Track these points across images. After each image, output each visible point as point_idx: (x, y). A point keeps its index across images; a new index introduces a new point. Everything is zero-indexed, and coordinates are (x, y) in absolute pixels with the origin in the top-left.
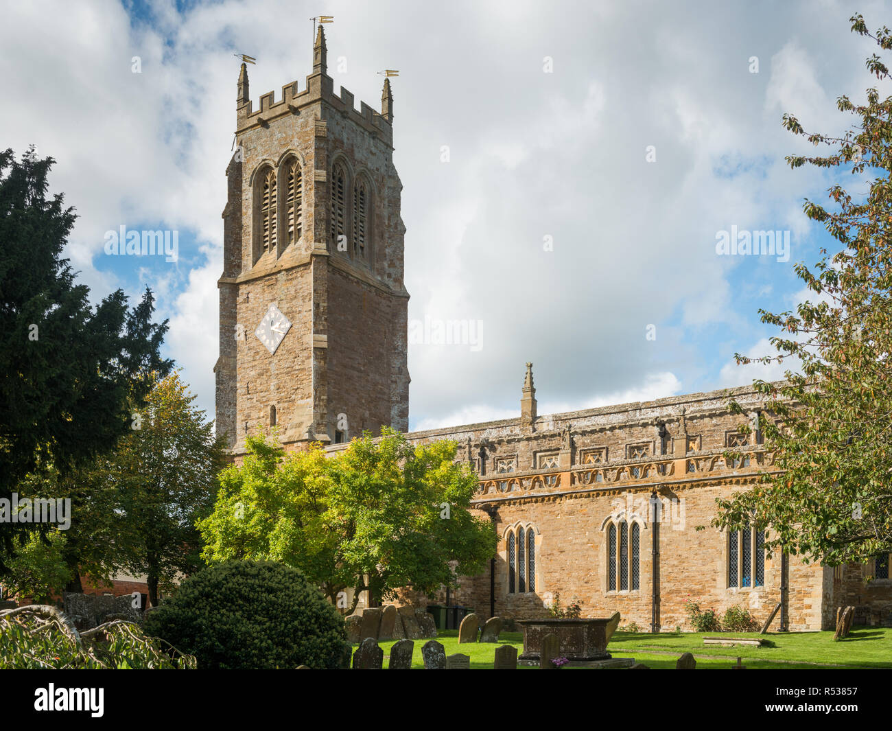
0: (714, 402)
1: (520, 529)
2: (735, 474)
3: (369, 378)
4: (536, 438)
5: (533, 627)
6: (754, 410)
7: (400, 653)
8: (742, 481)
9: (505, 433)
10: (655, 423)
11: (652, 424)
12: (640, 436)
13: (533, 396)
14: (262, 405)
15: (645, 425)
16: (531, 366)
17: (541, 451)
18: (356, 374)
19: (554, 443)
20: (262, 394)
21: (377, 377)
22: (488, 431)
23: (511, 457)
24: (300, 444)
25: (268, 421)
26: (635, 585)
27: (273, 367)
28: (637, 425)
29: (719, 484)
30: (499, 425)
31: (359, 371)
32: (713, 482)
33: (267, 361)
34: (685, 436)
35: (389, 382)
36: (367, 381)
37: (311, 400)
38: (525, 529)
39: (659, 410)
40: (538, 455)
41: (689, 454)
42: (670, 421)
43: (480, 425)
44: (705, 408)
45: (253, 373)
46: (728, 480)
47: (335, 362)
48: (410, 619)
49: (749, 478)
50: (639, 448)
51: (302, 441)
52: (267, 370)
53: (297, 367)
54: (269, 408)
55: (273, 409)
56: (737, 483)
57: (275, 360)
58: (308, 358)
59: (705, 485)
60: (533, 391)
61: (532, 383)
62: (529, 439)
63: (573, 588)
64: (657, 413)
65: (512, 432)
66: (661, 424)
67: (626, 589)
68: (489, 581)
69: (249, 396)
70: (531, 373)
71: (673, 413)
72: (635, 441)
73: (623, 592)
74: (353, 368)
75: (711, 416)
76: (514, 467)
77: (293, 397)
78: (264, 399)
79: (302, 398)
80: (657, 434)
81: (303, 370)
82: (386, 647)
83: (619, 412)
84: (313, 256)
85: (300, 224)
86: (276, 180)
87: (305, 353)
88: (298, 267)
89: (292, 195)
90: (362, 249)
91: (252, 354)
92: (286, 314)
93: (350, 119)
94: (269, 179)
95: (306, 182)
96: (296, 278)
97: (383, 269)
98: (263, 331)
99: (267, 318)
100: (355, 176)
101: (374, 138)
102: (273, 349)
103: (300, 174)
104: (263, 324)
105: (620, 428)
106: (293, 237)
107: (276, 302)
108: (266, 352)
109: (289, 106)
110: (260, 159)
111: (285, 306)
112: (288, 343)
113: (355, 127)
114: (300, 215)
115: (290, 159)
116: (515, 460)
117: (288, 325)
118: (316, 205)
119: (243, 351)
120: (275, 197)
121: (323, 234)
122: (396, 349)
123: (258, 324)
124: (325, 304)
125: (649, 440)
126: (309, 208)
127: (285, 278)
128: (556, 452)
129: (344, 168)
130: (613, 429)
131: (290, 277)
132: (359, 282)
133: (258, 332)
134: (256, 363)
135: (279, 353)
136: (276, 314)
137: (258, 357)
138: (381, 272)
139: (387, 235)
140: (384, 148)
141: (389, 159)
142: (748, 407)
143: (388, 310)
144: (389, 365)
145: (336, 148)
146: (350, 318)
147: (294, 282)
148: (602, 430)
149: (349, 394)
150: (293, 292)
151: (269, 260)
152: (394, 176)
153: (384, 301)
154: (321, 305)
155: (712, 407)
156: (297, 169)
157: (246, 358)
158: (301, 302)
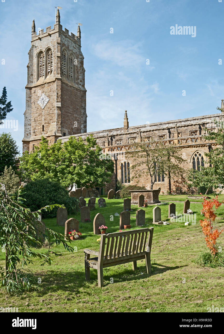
0: (185, 122)
1: (125, 162)
2: (194, 144)
3: (74, 116)
4: (129, 134)
5: (134, 193)
6: (198, 124)
7: (91, 202)
8: (196, 146)
9: (119, 132)
10: (167, 129)
11: (166, 129)
13: (127, 121)
14: (39, 125)
15: (163, 129)
16: (126, 111)
17: (130, 138)
18: (70, 115)
19: (135, 135)
20: (40, 121)
21: (77, 116)
22: (113, 132)
23: (121, 140)
24: (52, 137)
25: (42, 130)
26: (163, 180)
27: (43, 113)
28: (161, 129)
29: (189, 147)
30: (117, 129)
31: (71, 114)
32: (187, 147)
33: (41, 111)
34: (177, 132)
35: (80, 117)
36: (74, 117)
37: (55, 123)
38: (127, 163)
39: (168, 124)
40: (129, 139)
41: (179, 138)
42: (172, 128)
43: (110, 130)
44: (183, 124)
45: (37, 115)
46: (191, 146)
47: (63, 111)
48: (91, 192)
49: (198, 146)
50: (162, 137)
51: (53, 136)
52: (41, 114)
53: (51, 113)
54: (42, 126)
55: (43, 126)
56: (194, 147)
57: (44, 111)
58: (55, 110)
59: (184, 148)
60: (127, 119)
61: (127, 117)
62: (126, 134)
63: (143, 181)
64: (167, 125)
65: (121, 132)
66: (169, 129)
67: (160, 181)
68: (115, 179)
69: (35, 122)
70: (127, 114)
71: (172, 126)
72: (160, 134)
73: (159, 182)
75: (184, 126)
76: (122, 143)
77: (50, 122)
78: (40, 123)
79: (53, 122)
80: (168, 132)
81: (53, 113)
82: (87, 200)
83: (155, 125)
84: (56, 79)
85: (52, 69)
86: (44, 56)
87: (54, 108)
88: (52, 82)
89: (49, 60)
90: (72, 76)
91: (36, 109)
92: (47, 96)
93: (67, 37)
94: (42, 56)
95: (54, 56)
96: (51, 85)
97: (78, 82)
98: (40, 102)
99: (41, 98)
100: (69, 55)
101: (75, 43)
102: (43, 107)
103: (52, 54)
104: (40, 99)
105: (156, 130)
106: (50, 73)
107: (44, 93)
108: (41, 108)
109: (49, 34)
110: (39, 49)
111: (47, 94)
112: (48, 105)
113: (69, 40)
114: (52, 66)
115: (49, 50)
116: (122, 141)
117: (48, 100)
118: (57, 63)
119: (33, 108)
120: (44, 61)
121: (60, 72)
122: (82, 107)
123: (38, 100)
124: (60, 93)
125: (165, 134)
126: (55, 64)
127: (47, 85)
128: (135, 138)
129: (66, 52)
130: (153, 131)
131: (49, 85)
132: (71, 86)
133: (38, 102)
134: (38, 112)
135: (45, 108)
136: (44, 97)
137: (38, 110)
138: (78, 84)
139: (79, 72)
140: (78, 46)
141: (80, 50)
142: (196, 123)
143: (80, 95)
144: (80, 112)
145: (63, 46)
146: (68, 97)
147: (50, 87)
148: (150, 131)
149: (68, 121)
150: (50, 90)
151: (42, 80)
152: (81, 55)
153: (78, 92)
154: (59, 93)
155: (185, 124)
156: (51, 52)
157: (34, 110)
158: (52, 93)
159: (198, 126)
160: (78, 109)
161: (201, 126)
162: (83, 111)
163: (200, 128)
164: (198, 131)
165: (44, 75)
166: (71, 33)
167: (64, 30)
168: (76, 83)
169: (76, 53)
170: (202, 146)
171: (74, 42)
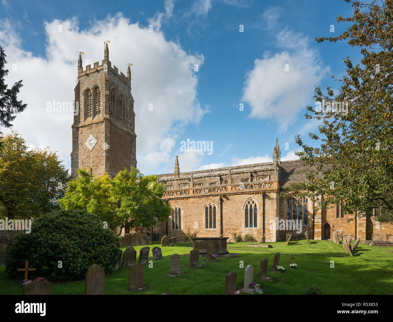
0: (237, 169)
1: (176, 209)
2: (248, 191)
3: (124, 161)
4: (180, 180)
5: (197, 241)
6: (250, 172)
7: (144, 252)
8: (250, 193)
9: (169, 178)
10: (218, 176)
11: (217, 176)
12: (213, 180)
13: (178, 166)
15: (215, 176)
16: (178, 157)
17: (181, 184)
18: (119, 159)
19: (186, 181)
20: (88, 164)
21: (126, 161)
22: (164, 177)
23: (171, 186)
26: (215, 227)
27: (91, 155)
28: (212, 176)
29: (242, 194)
30: (167, 175)
31: (121, 158)
32: (240, 193)
33: (89, 153)
35: (130, 162)
36: (123, 161)
37: (104, 166)
38: (178, 208)
39: (219, 171)
40: (180, 185)
41: (232, 184)
42: (223, 175)
43: (161, 175)
44: (234, 171)
45: (84, 157)
46: (245, 193)
47: (112, 154)
48: (141, 238)
49: (252, 192)
50: (213, 184)
52: (89, 156)
53: (100, 155)
56: (248, 194)
57: (92, 153)
58: (103, 152)
59: (238, 194)
60: (178, 165)
61: (178, 162)
62: (177, 180)
64: (219, 172)
65: (171, 178)
66: (220, 176)
67: (212, 228)
69: (83, 164)
70: (178, 159)
71: (224, 173)
72: (212, 181)
73: (211, 229)
74: (118, 157)
75: (236, 174)
76: (172, 189)
77: (98, 165)
78: (88, 166)
79: (101, 165)
80: (219, 179)
81: (102, 156)
83: (207, 172)
84: (104, 119)
85: (100, 109)
86: (92, 94)
87: (102, 151)
88: (100, 122)
89: (97, 99)
90: (121, 119)
91: (84, 151)
92: (95, 138)
93: (116, 76)
94: (89, 94)
95: (102, 95)
96: (99, 126)
97: (128, 126)
98: (88, 143)
99: (89, 139)
100: (118, 95)
101: (125, 84)
102: (91, 149)
103: (100, 93)
104: (88, 141)
105: (207, 177)
106: (98, 113)
107: (92, 134)
108: (89, 150)
109: (96, 70)
110: (86, 86)
111: (95, 135)
112: (97, 147)
113: (119, 80)
114: (100, 106)
115: (96, 88)
116: (173, 187)
117: (96, 141)
118: (106, 102)
119: (81, 150)
120: (91, 99)
121: (108, 112)
122: (132, 152)
123: (86, 141)
124: (109, 135)
125: (216, 181)
126: (103, 104)
127: (95, 126)
128: (186, 184)
129: (115, 92)
130: (204, 177)
131: (97, 126)
132: (120, 129)
133: (86, 144)
134: (85, 154)
135: (93, 150)
136: (92, 138)
137: (86, 152)
138: (127, 127)
139: (129, 116)
140: (128, 88)
141: (130, 92)
142: (248, 171)
143: (130, 140)
144: (130, 157)
145: (112, 85)
146: (117, 141)
147: (98, 127)
148: (201, 177)
149: (117, 165)
150: (98, 131)
151: (89, 120)
152: (131, 98)
153: (128, 137)
154: (107, 135)
155: (236, 171)
156: (99, 91)
157: (82, 152)
158: (101, 134)
159: (249, 174)
160: (127, 153)
161: (253, 174)
162: (132, 157)
163: (252, 176)
164: (250, 179)
165: (91, 115)
166: (121, 72)
167: (112, 67)
168: (126, 126)
169: (126, 94)
170: (256, 193)
171: (124, 82)
